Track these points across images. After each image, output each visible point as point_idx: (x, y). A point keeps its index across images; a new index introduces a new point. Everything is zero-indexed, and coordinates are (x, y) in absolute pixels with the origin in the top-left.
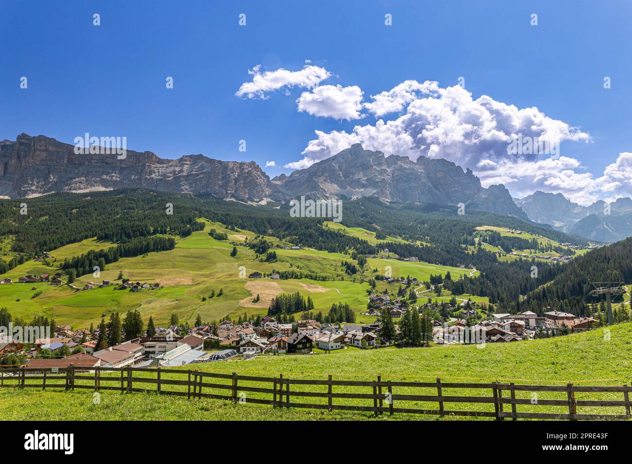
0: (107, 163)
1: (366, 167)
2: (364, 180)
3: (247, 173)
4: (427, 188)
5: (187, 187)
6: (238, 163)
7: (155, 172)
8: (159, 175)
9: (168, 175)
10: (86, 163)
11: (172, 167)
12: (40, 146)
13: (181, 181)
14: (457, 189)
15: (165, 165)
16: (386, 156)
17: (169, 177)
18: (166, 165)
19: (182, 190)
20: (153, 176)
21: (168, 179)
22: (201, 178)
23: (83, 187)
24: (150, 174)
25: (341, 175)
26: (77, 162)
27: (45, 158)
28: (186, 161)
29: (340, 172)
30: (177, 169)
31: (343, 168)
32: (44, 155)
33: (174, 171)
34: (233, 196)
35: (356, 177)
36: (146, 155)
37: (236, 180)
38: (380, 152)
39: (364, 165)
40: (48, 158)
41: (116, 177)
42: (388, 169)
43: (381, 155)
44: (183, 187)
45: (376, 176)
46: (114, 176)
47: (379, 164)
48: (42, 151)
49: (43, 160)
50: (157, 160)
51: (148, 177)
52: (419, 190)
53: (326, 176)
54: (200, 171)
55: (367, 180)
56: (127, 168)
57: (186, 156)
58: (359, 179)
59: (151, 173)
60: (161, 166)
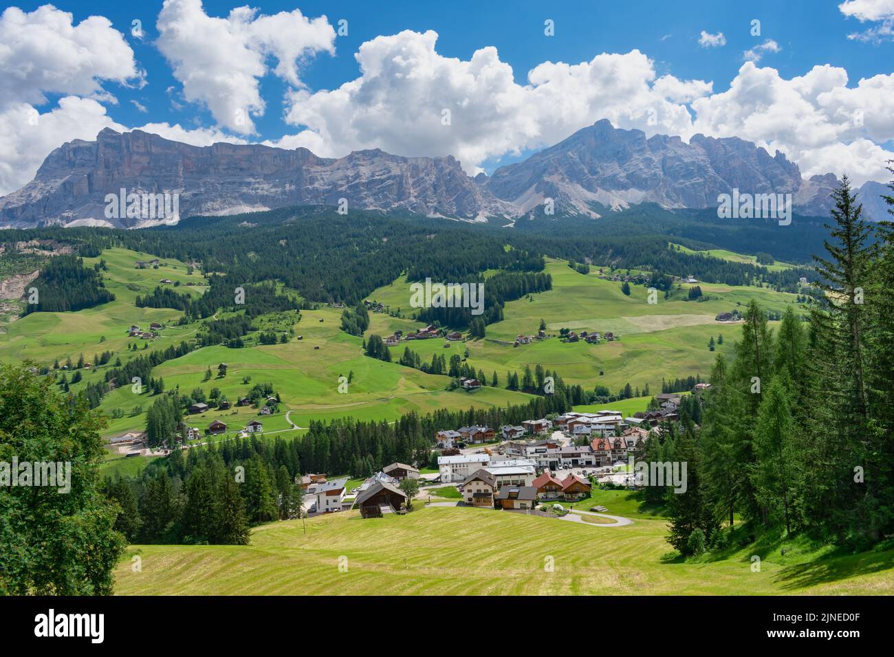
0: (241, 169)
1: (622, 157)
2: (622, 175)
3: (449, 174)
4: (718, 185)
5: (371, 200)
6: (431, 160)
7: (317, 180)
8: (325, 184)
9: (340, 182)
10: (212, 170)
11: (340, 171)
12: (138, 147)
13: (361, 191)
14: (764, 184)
15: (328, 168)
16: (648, 137)
17: (342, 186)
18: (331, 167)
19: (365, 205)
20: (316, 185)
21: (340, 189)
22: (389, 186)
23: (218, 207)
24: (311, 183)
25: (586, 171)
26: (195, 169)
27: (146, 165)
28: (358, 159)
29: (584, 167)
30: (350, 173)
31: (587, 159)
32: (144, 160)
33: (347, 177)
34: (436, 210)
35: (609, 173)
36: (300, 153)
37: (435, 187)
38: (639, 132)
39: (618, 152)
40: (151, 165)
41: (262, 189)
42: (654, 158)
43: (640, 136)
44: (366, 201)
45: (641, 169)
46: (258, 189)
47: (641, 151)
48: (142, 154)
49: (144, 168)
50: (316, 161)
51: (310, 187)
52: (707, 189)
53: (561, 174)
54: (384, 174)
55: (628, 177)
56: (272, 174)
57: (357, 153)
58: (615, 176)
59: (312, 181)
60: (324, 169)
